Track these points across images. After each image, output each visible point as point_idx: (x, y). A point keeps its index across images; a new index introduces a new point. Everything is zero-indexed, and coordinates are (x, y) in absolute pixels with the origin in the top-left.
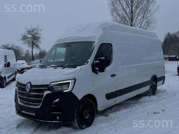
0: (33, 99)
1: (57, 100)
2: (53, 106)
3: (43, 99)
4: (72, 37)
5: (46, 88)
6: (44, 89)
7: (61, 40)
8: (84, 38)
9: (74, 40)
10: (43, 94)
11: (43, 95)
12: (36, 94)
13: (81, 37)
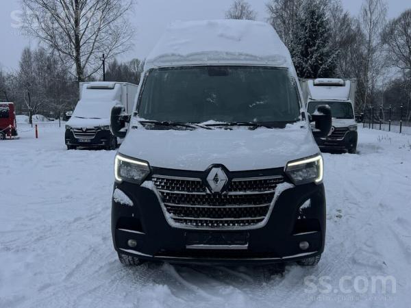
0: (237, 206)
1: (307, 203)
2: (299, 218)
3: (272, 204)
4: (216, 52)
5: (280, 177)
6: (274, 179)
7: (178, 58)
8: (256, 57)
9: (228, 60)
10: (272, 191)
11: (274, 193)
12: (249, 193)
13: (247, 55)
